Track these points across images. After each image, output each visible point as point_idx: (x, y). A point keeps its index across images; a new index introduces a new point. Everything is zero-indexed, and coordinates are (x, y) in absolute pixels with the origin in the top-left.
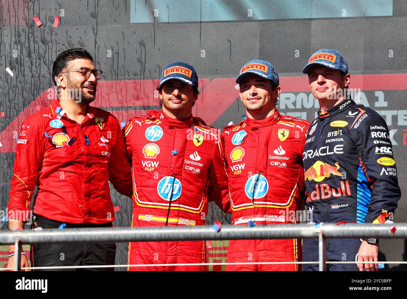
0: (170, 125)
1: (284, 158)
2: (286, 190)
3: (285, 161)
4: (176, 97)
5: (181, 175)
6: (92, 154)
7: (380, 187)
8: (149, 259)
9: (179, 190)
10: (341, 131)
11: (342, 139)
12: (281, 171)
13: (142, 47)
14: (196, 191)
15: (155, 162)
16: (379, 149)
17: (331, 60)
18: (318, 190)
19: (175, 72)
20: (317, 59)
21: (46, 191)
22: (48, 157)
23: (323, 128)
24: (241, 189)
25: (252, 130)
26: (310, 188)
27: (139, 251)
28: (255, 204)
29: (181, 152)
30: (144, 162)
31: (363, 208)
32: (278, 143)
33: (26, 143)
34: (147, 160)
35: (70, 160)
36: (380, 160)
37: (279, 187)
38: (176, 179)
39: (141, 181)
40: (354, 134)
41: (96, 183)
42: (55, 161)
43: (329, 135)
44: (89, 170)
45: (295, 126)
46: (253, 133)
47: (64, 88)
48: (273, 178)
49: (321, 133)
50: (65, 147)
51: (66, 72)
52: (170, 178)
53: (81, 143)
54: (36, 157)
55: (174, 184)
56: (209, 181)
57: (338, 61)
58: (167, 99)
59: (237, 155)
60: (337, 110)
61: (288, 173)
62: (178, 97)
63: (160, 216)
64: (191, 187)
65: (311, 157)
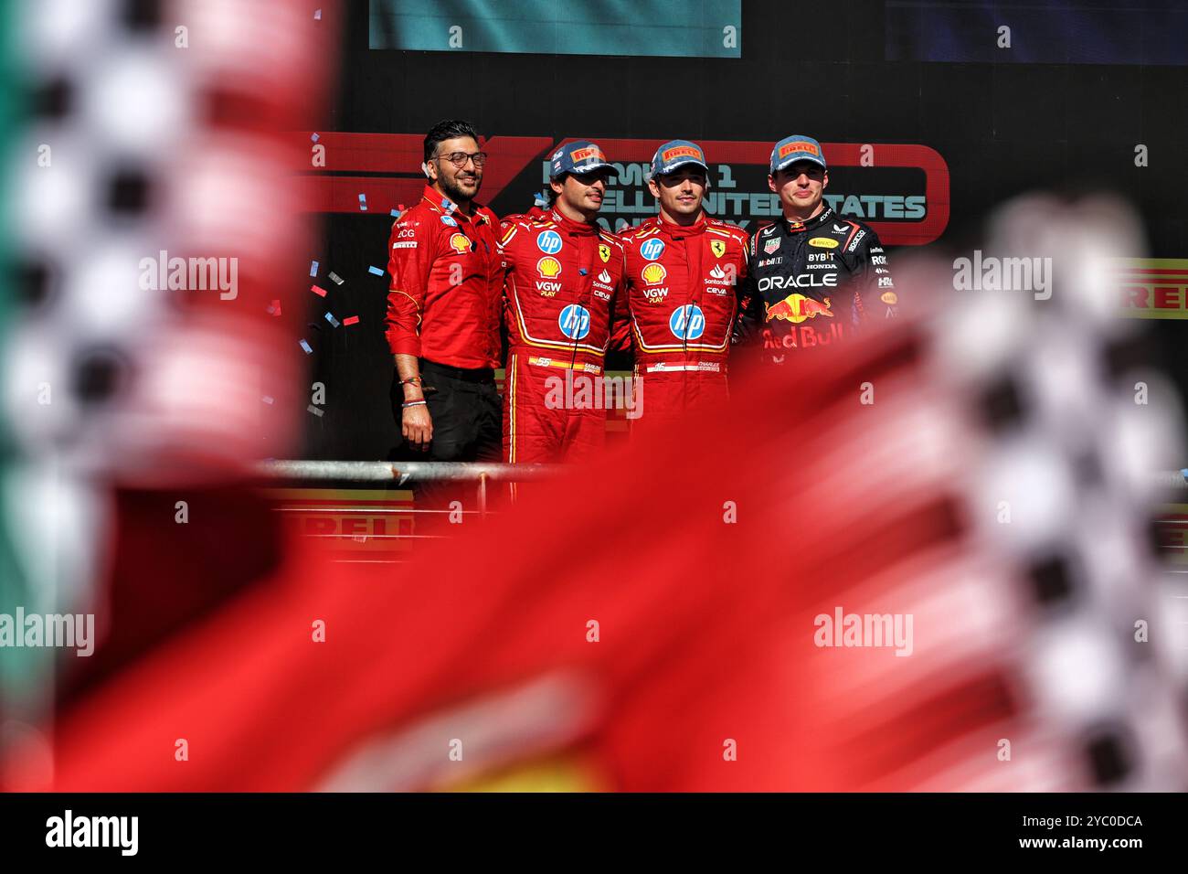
0: (573, 231)
1: (724, 283)
3: (725, 287)
4: (597, 191)
5: (589, 303)
9: (587, 324)
10: (831, 254)
11: (834, 266)
12: (719, 300)
14: (603, 325)
15: (556, 285)
17: (813, 153)
18: (794, 334)
22: (442, 266)
23: (799, 247)
24: (662, 324)
25: (674, 240)
26: (781, 331)
27: (533, 408)
28: (688, 347)
29: (589, 270)
30: (540, 285)
33: (415, 247)
34: (545, 280)
36: (884, 297)
37: (716, 323)
38: (584, 309)
40: (851, 258)
43: (811, 259)
45: (731, 235)
49: (797, 255)
51: (436, 158)
52: (577, 307)
55: (582, 316)
57: (821, 155)
59: (654, 274)
60: (817, 222)
61: (727, 303)
63: (561, 359)
64: (599, 320)
65: (780, 287)
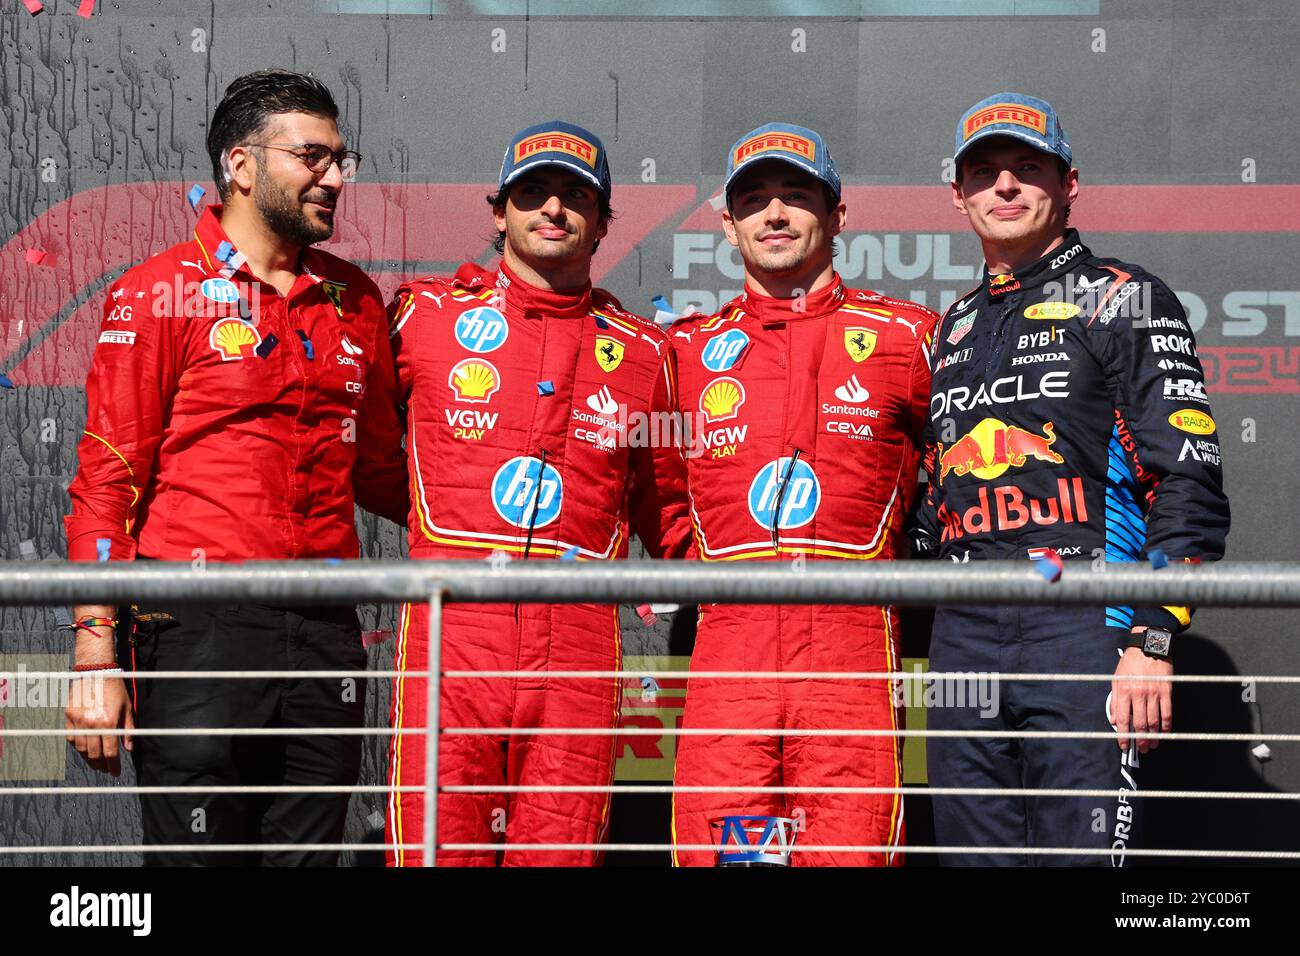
0: (532, 306)
1: (866, 412)
2: (868, 505)
3: (868, 421)
4: (552, 221)
5: (562, 455)
6: (320, 387)
7: (1180, 493)
8: (464, 697)
9: (557, 498)
10: (1061, 331)
11: (1064, 356)
12: (857, 449)
13: (351, 86)
14: (603, 504)
15: (486, 415)
16: (1175, 387)
17: (1034, 127)
18: (985, 504)
19: (550, 149)
20: (992, 122)
21: (175, 487)
22: (194, 386)
23: (1003, 323)
24: (734, 502)
25: (766, 328)
26: (963, 499)
28: (783, 545)
29: (564, 388)
30: (452, 415)
31: (1122, 559)
32: (846, 369)
33: (132, 341)
34: (464, 406)
35: (262, 402)
36: (1178, 418)
37: (850, 497)
38: (548, 465)
39: (440, 469)
40: (1101, 340)
41: (326, 472)
42: (216, 399)
43: (1023, 342)
44: (308, 434)
45: (893, 318)
46: (769, 335)
47: (246, 192)
48: (832, 470)
49: (997, 339)
50: (249, 360)
51: (258, 145)
52: (532, 461)
53: (290, 353)
54: (160, 384)
55: (543, 481)
56: (634, 475)
57: (1053, 131)
58: (524, 227)
59: (721, 400)
60: (1045, 271)
61: (875, 455)
62: (559, 221)
64: (590, 492)
65: (963, 408)
